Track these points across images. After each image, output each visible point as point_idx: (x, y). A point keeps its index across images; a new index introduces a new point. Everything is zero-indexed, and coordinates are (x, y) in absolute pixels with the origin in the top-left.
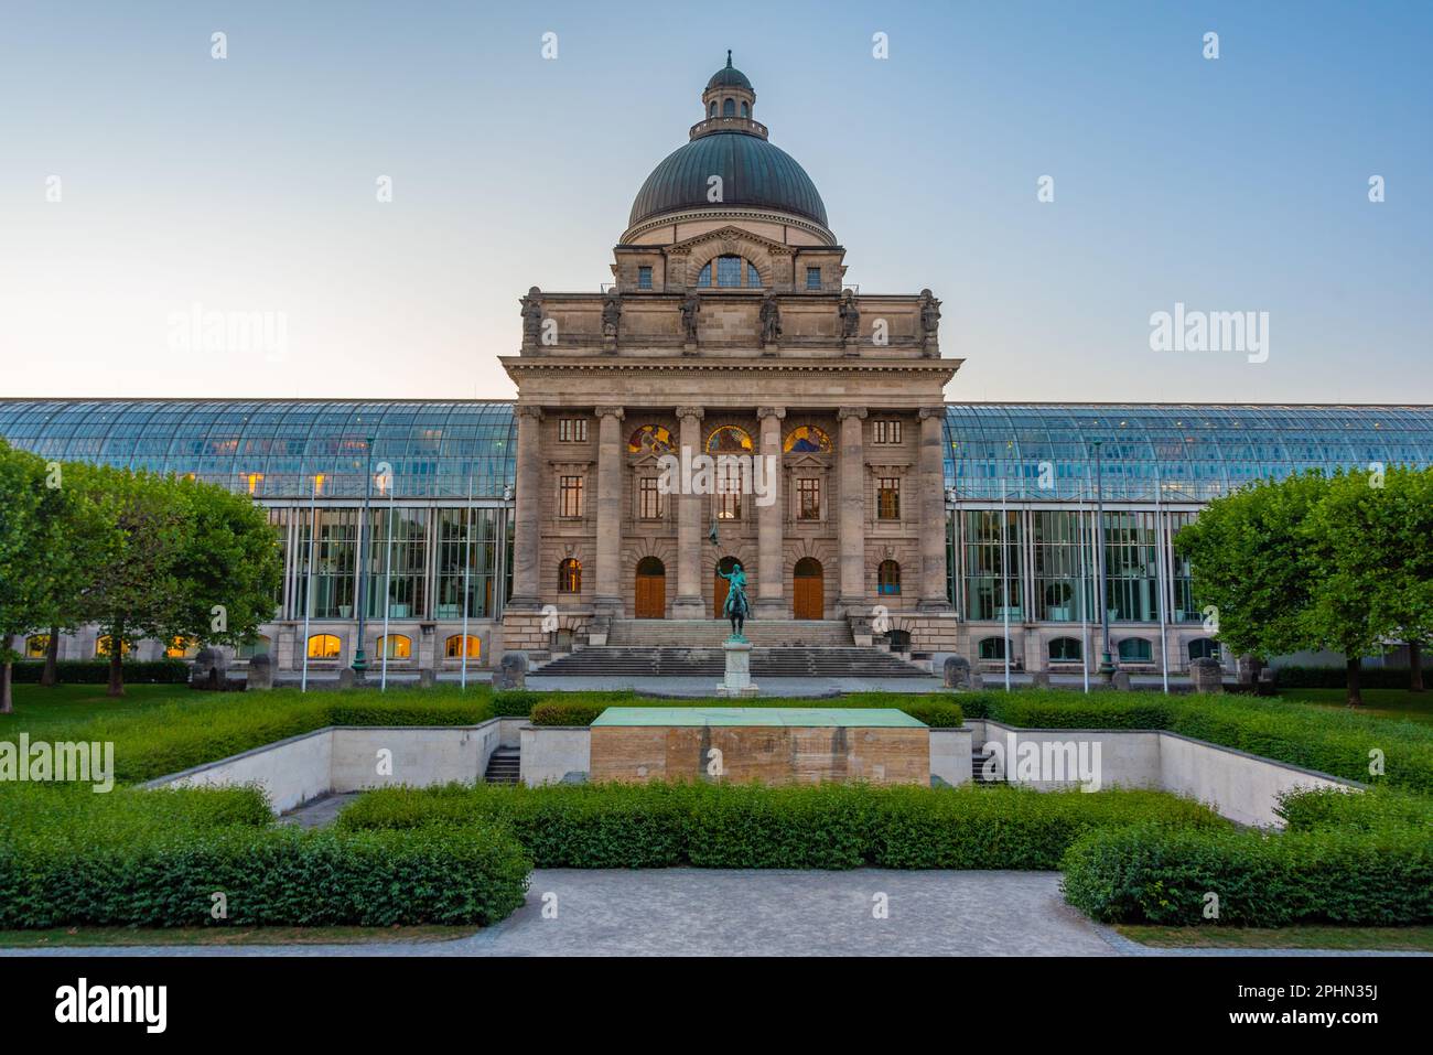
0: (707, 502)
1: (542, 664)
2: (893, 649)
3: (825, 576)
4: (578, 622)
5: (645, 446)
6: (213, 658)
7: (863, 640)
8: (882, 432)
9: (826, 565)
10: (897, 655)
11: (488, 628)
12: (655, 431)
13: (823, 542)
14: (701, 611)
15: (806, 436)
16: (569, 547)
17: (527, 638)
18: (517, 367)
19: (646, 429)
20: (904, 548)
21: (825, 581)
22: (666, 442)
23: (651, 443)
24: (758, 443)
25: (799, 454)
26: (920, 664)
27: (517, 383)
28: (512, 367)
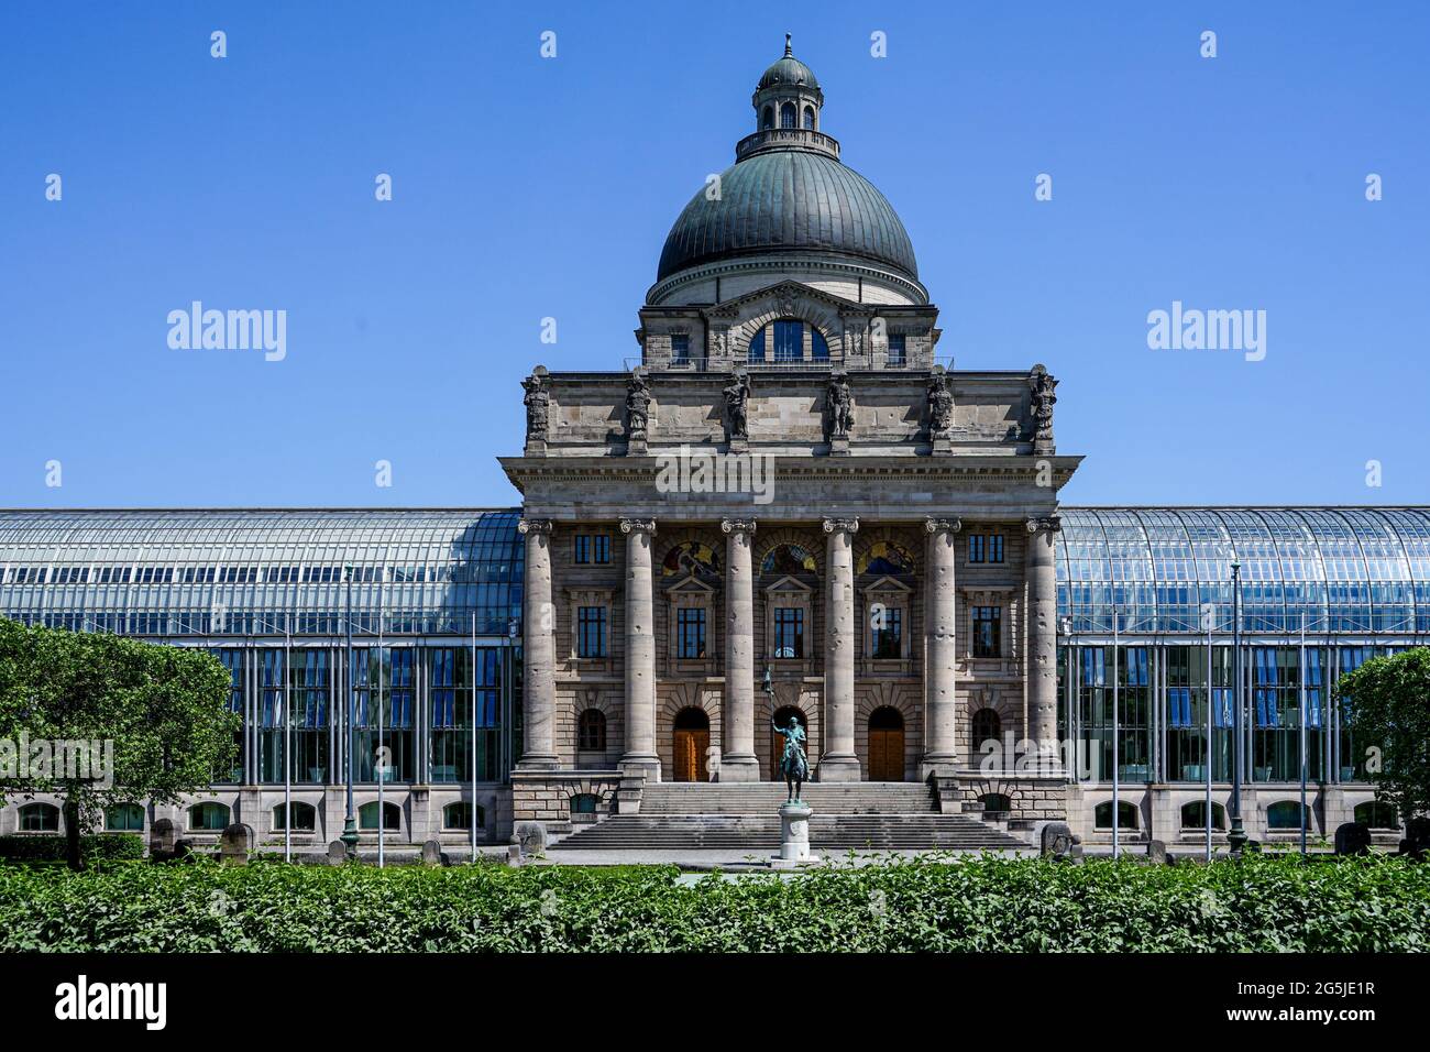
0: (761, 637)
1: (562, 837)
2: (987, 817)
3: (906, 728)
4: (605, 786)
5: (683, 568)
6: (172, 829)
7: (950, 807)
8: (980, 548)
9: (908, 717)
10: (993, 825)
11: (493, 793)
12: (695, 549)
13: (905, 688)
14: (755, 772)
15: (884, 554)
16: (591, 696)
17: (542, 805)
18: (521, 472)
19: (684, 546)
20: (1004, 694)
21: (907, 735)
22: (709, 562)
23: (689, 564)
24: (824, 564)
25: (876, 576)
26: (1020, 835)
27: (521, 490)
28: (516, 471)
